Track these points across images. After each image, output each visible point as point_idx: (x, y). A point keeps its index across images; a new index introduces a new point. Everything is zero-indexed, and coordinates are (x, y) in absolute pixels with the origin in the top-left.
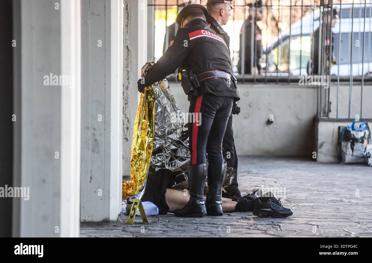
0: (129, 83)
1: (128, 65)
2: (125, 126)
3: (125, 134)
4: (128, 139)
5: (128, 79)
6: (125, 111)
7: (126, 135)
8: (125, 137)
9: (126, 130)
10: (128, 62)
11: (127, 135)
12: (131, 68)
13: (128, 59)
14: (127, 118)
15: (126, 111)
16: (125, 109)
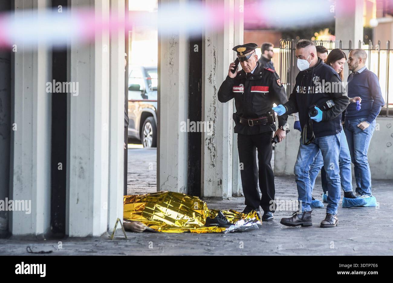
0: (216, 117)
1: (215, 102)
2: (212, 154)
3: (213, 160)
4: (215, 165)
5: (215, 114)
7: (213, 162)
8: (212, 163)
9: (213, 157)
10: (215, 100)
12: (217, 104)
13: (215, 97)
14: (214, 147)
15: (213, 141)
16: (213, 139)
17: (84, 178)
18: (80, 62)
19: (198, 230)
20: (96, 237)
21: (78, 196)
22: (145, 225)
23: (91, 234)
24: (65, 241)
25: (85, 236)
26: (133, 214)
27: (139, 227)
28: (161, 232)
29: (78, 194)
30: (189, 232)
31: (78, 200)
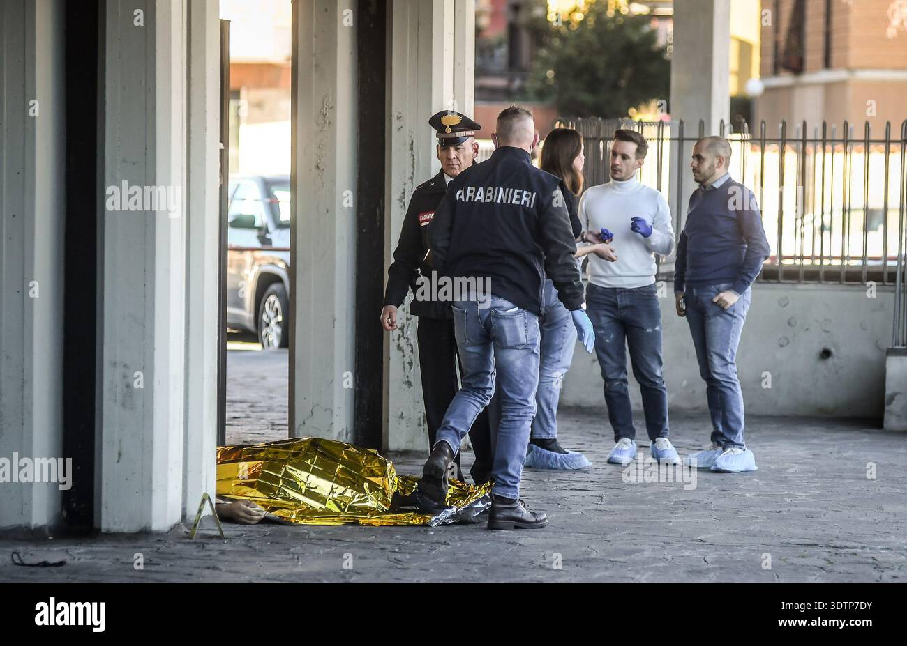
2: (407, 360)
3: (407, 373)
4: (412, 384)
6: (407, 332)
7: (408, 376)
8: (406, 379)
9: (407, 366)
11: (410, 377)
14: (411, 345)
15: (409, 332)
16: (407, 328)
17: (132, 408)
18: (124, 161)
19: (375, 521)
20: (159, 534)
21: (120, 446)
22: (262, 508)
23: (148, 526)
24: (93, 541)
25: (135, 531)
26: (237, 485)
27: (249, 513)
28: (295, 524)
29: (120, 441)
30: (356, 523)
31: (120, 455)
